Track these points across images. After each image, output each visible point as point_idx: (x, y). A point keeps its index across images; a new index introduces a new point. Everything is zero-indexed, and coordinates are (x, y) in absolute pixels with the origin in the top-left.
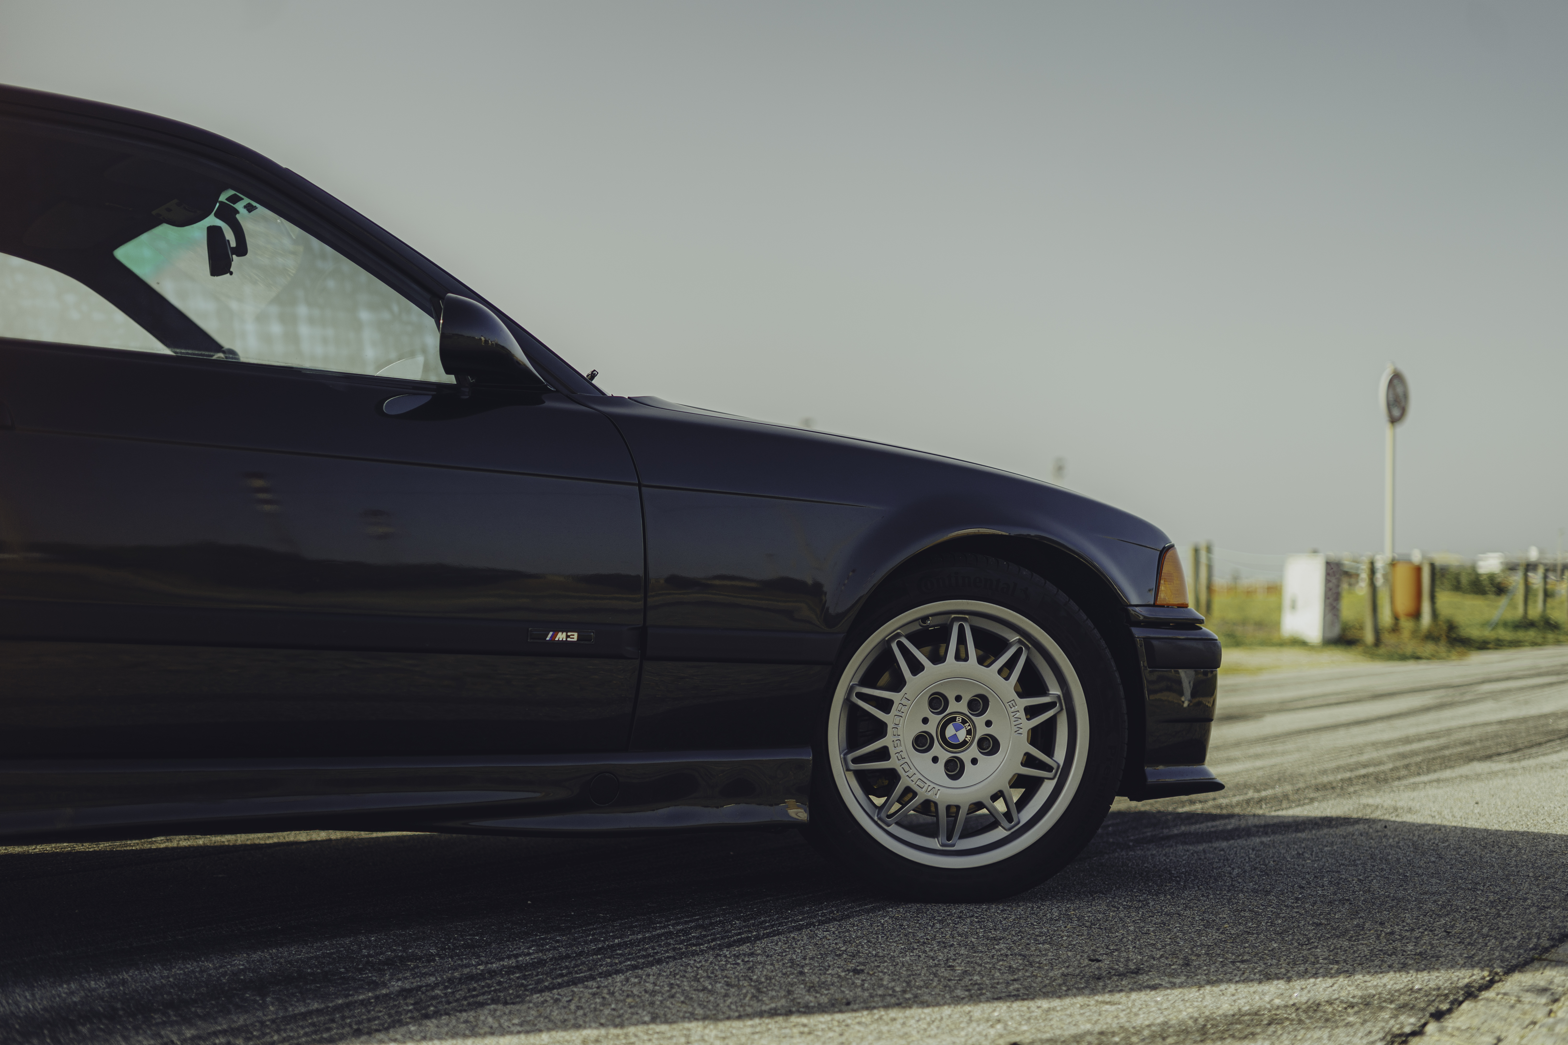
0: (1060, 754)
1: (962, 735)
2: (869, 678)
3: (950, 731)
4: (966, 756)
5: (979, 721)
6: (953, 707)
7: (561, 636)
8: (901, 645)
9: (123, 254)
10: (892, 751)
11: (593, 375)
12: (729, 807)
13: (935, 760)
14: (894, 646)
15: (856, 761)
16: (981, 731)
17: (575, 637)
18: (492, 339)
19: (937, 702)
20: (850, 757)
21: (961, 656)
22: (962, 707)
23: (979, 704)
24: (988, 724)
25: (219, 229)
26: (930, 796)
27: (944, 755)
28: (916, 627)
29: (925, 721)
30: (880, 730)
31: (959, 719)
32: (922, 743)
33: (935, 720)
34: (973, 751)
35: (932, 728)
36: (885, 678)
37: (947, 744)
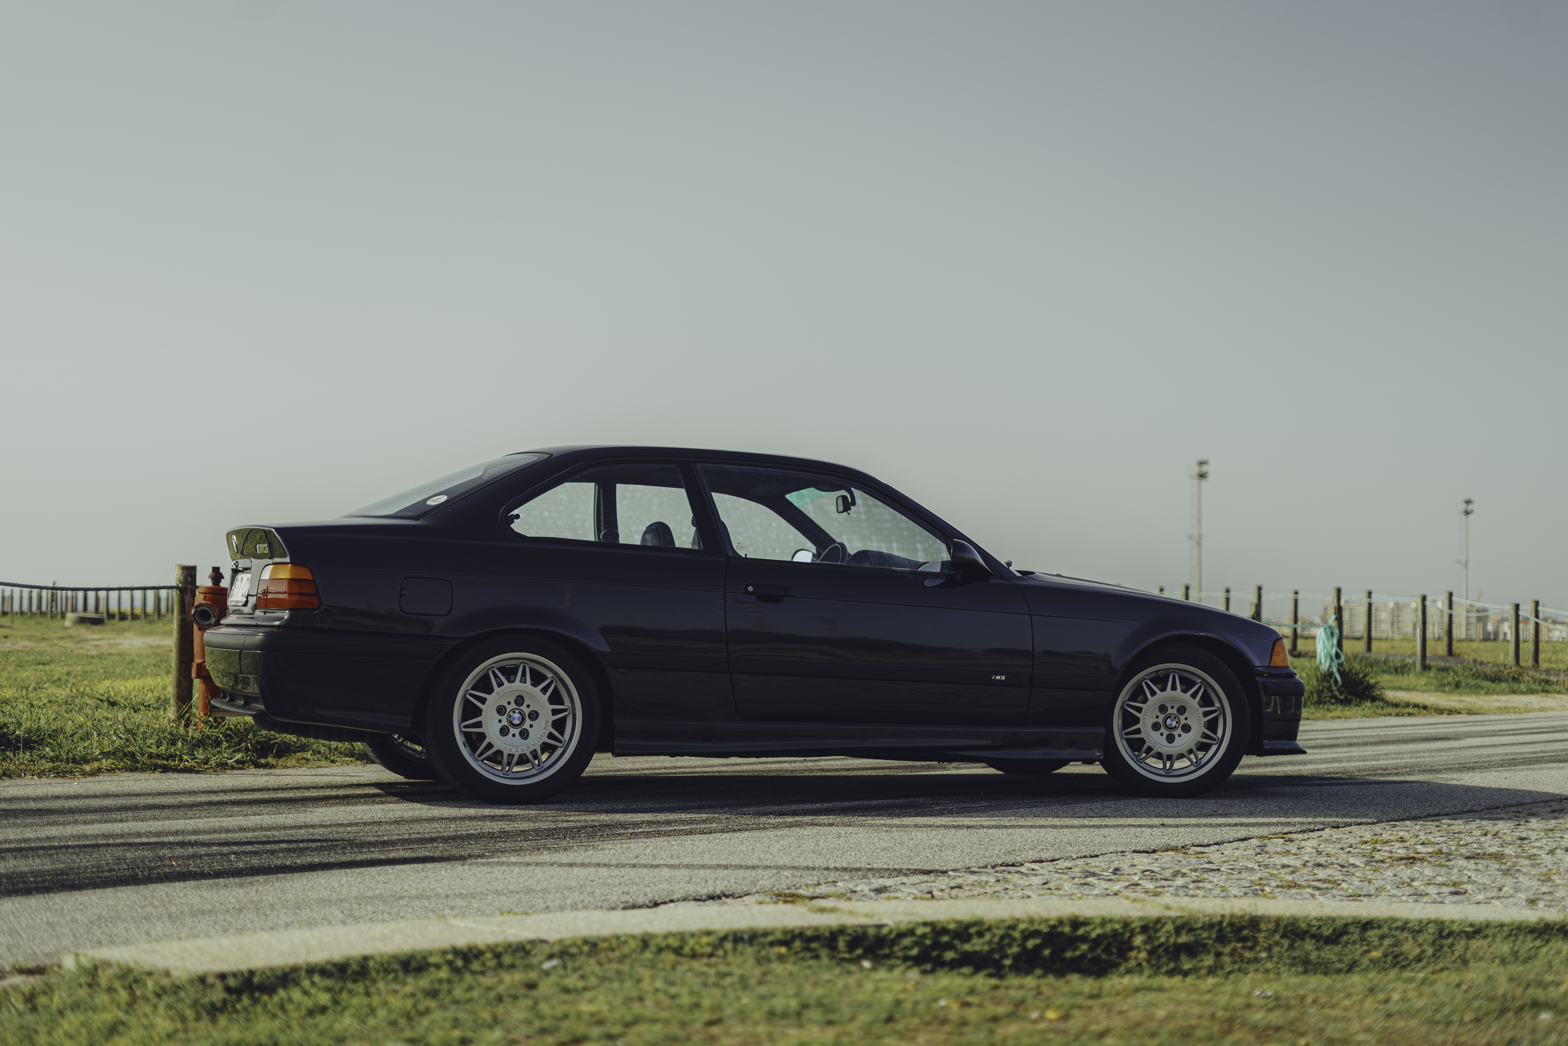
0: (1220, 733)
1: (1174, 724)
2: (1133, 698)
3: (1169, 722)
4: (1176, 733)
5: (1182, 718)
6: (1170, 711)
7: (998, 677)
8: (1146, 683)
9: (788, 497)
10: (1142, 730)
11: (1009, 564)
12: (1068, 750)
13: (1162, 734)
14: (1144, 684)
15: (1126, 734)
16: (1183, 722)
17: (1004, 678)
18: (971, 557)
19: (1163, 709)
20: (1124, 732)
21: (1174, 688)
22: (1174, 711)
23: (1182, 710)
24: (1186, 719)
25: (846, 497)
26: (1159, 750)
27: (1166, 733)
28: (1154, 675)
29: (1157, 717)
30: (1137, 720)
31: (1173, 716)
32: (1156, 727)
33: (1162, 716)
34: (1179, 731)
35: (1160, 720)
36: (1141, 698)
37: (1168, 727)
